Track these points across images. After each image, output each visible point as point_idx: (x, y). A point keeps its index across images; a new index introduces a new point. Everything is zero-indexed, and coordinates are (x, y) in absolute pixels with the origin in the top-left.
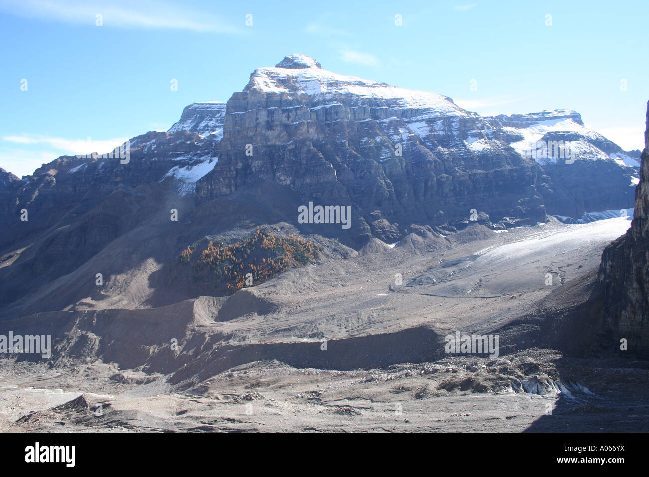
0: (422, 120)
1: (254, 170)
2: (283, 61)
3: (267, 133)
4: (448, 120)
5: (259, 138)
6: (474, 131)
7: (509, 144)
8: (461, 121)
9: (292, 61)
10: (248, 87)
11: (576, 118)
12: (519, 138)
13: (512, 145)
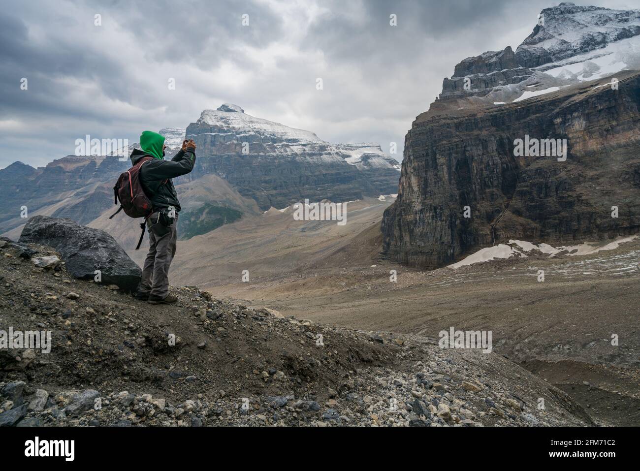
0: (300, 145)
1: (203, 168)
2: (221, 107)
3: (212, 148)
4: (312, 146)
5: (207, 151)
6: (326, 152)
7: (344, 159)
8: (320, 146)
9: (227, 107)
10: (199, 121)
11: (379, 147)
12: (349, 156)
13: (346, 159)
